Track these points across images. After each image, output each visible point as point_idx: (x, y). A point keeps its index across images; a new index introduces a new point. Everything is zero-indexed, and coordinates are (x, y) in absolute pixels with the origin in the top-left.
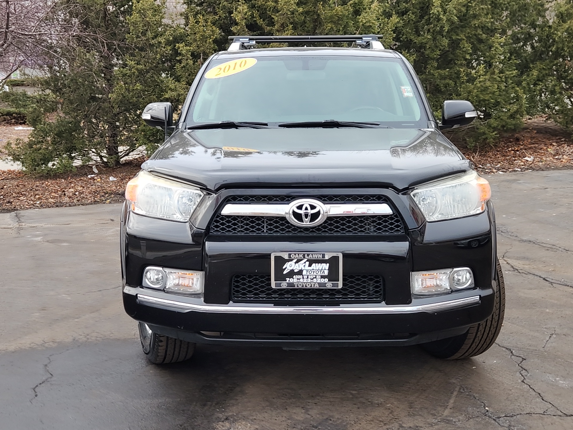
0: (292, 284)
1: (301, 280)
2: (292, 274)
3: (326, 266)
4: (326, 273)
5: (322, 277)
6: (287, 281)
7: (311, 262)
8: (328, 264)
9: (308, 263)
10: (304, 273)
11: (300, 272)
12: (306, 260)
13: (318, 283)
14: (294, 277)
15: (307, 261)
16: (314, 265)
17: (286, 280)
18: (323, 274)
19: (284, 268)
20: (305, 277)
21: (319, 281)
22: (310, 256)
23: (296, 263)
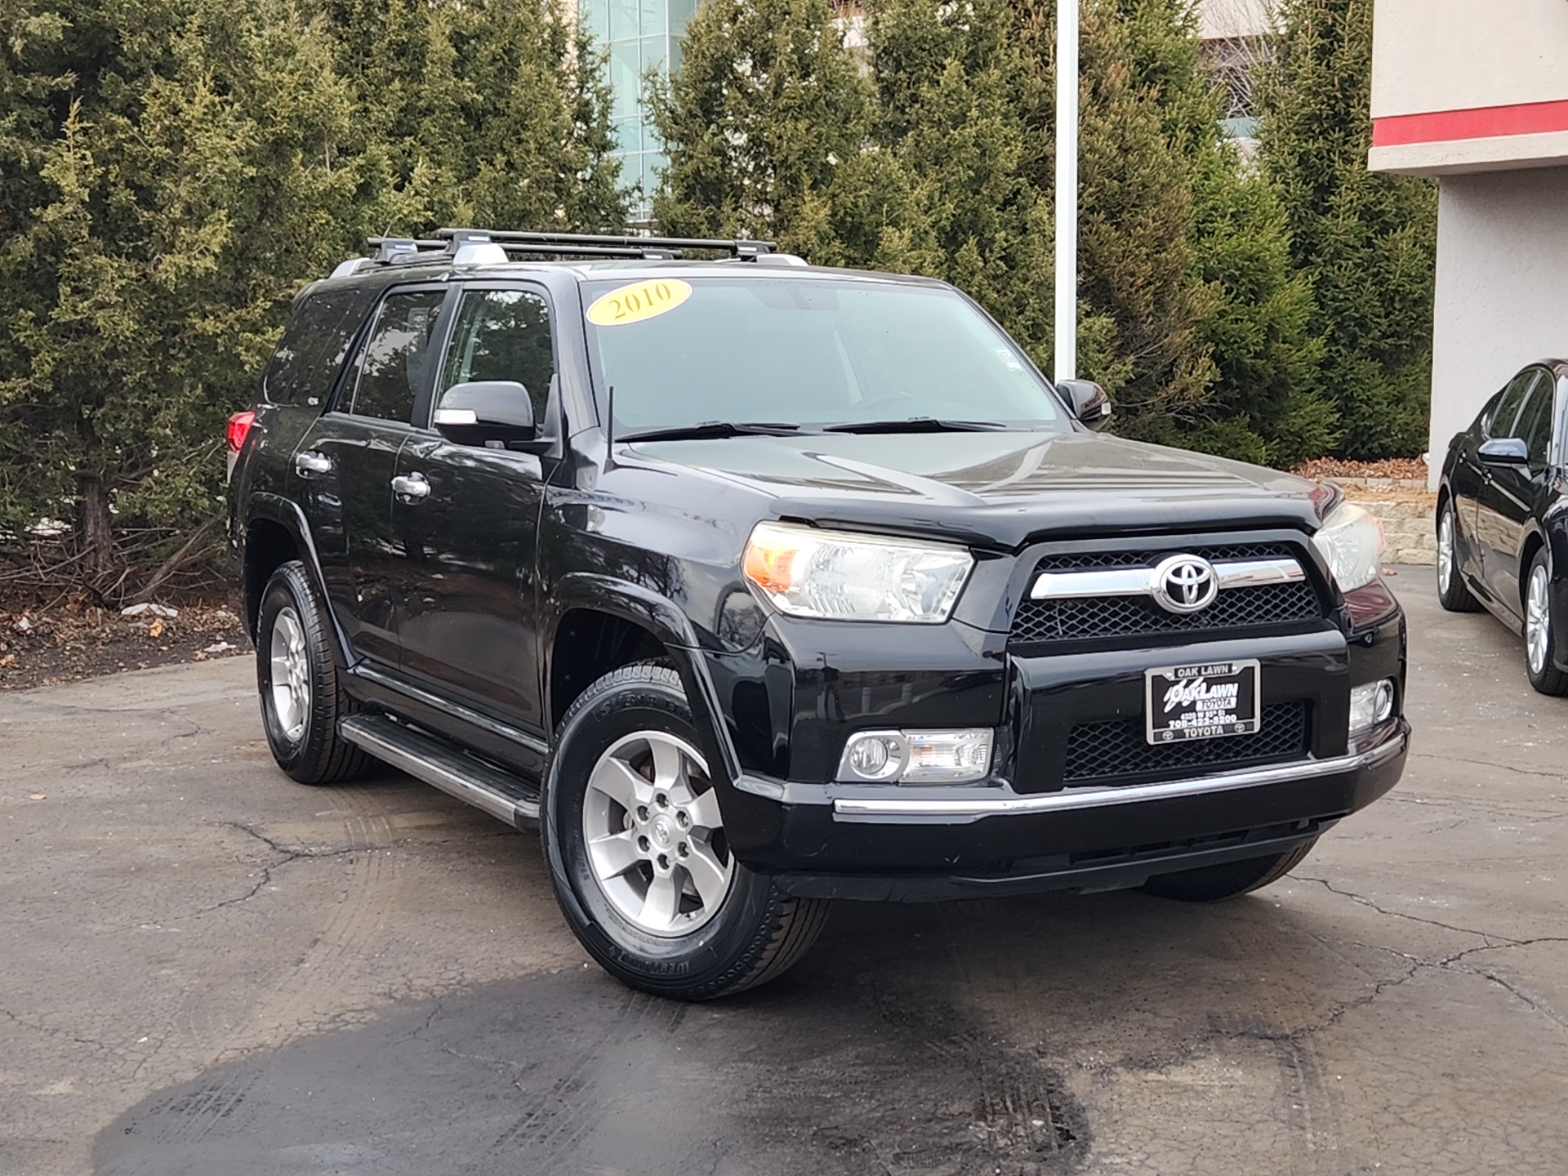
0: (1179, 733)
1: (1194, 723)
2: (1179, 710)
3: (1233, 689)
4: (1233, 704)
5: (1228, 712)
6: (1172, 728)
7: (1210, 682)
8: (1236, 685)
9: (1204, 685)
10: (1199, 706)
11: (1192, 707)
12: (1201, 679)
13: (1223, 726)
14: (1183, 717)
15: (1204, 681)
16: (1214, 688)
17: (1169, 726)
18: (1229, 707)
19: (1165, 699)
20: (1201, 715)
21: (1222, 722)
22: (1210, 671)
23: (1186, 686)
